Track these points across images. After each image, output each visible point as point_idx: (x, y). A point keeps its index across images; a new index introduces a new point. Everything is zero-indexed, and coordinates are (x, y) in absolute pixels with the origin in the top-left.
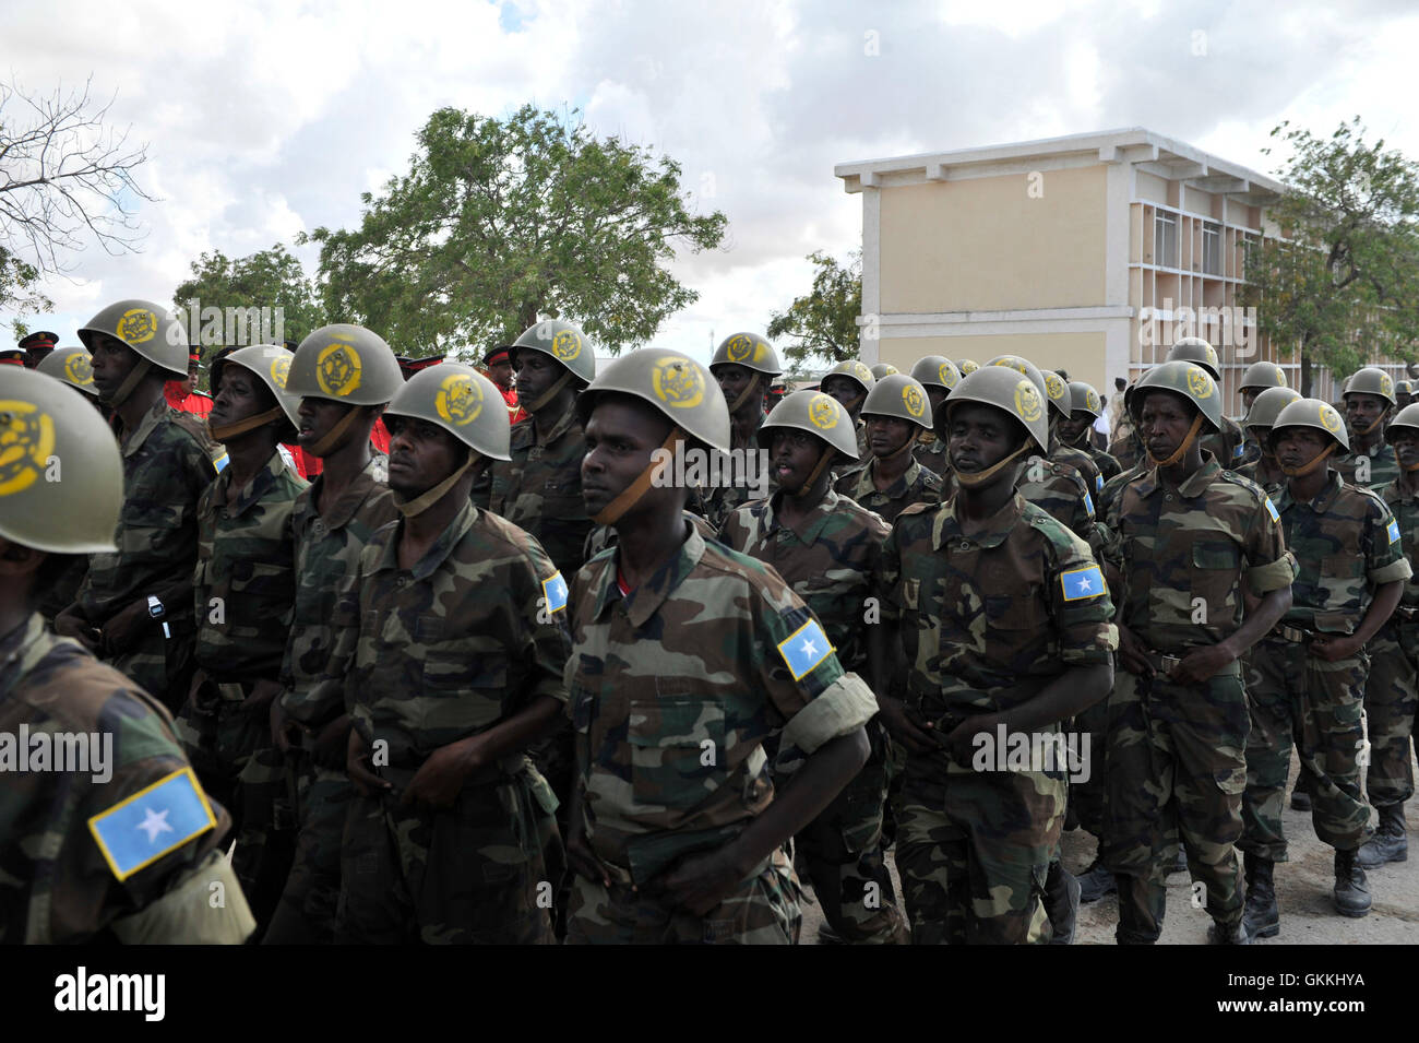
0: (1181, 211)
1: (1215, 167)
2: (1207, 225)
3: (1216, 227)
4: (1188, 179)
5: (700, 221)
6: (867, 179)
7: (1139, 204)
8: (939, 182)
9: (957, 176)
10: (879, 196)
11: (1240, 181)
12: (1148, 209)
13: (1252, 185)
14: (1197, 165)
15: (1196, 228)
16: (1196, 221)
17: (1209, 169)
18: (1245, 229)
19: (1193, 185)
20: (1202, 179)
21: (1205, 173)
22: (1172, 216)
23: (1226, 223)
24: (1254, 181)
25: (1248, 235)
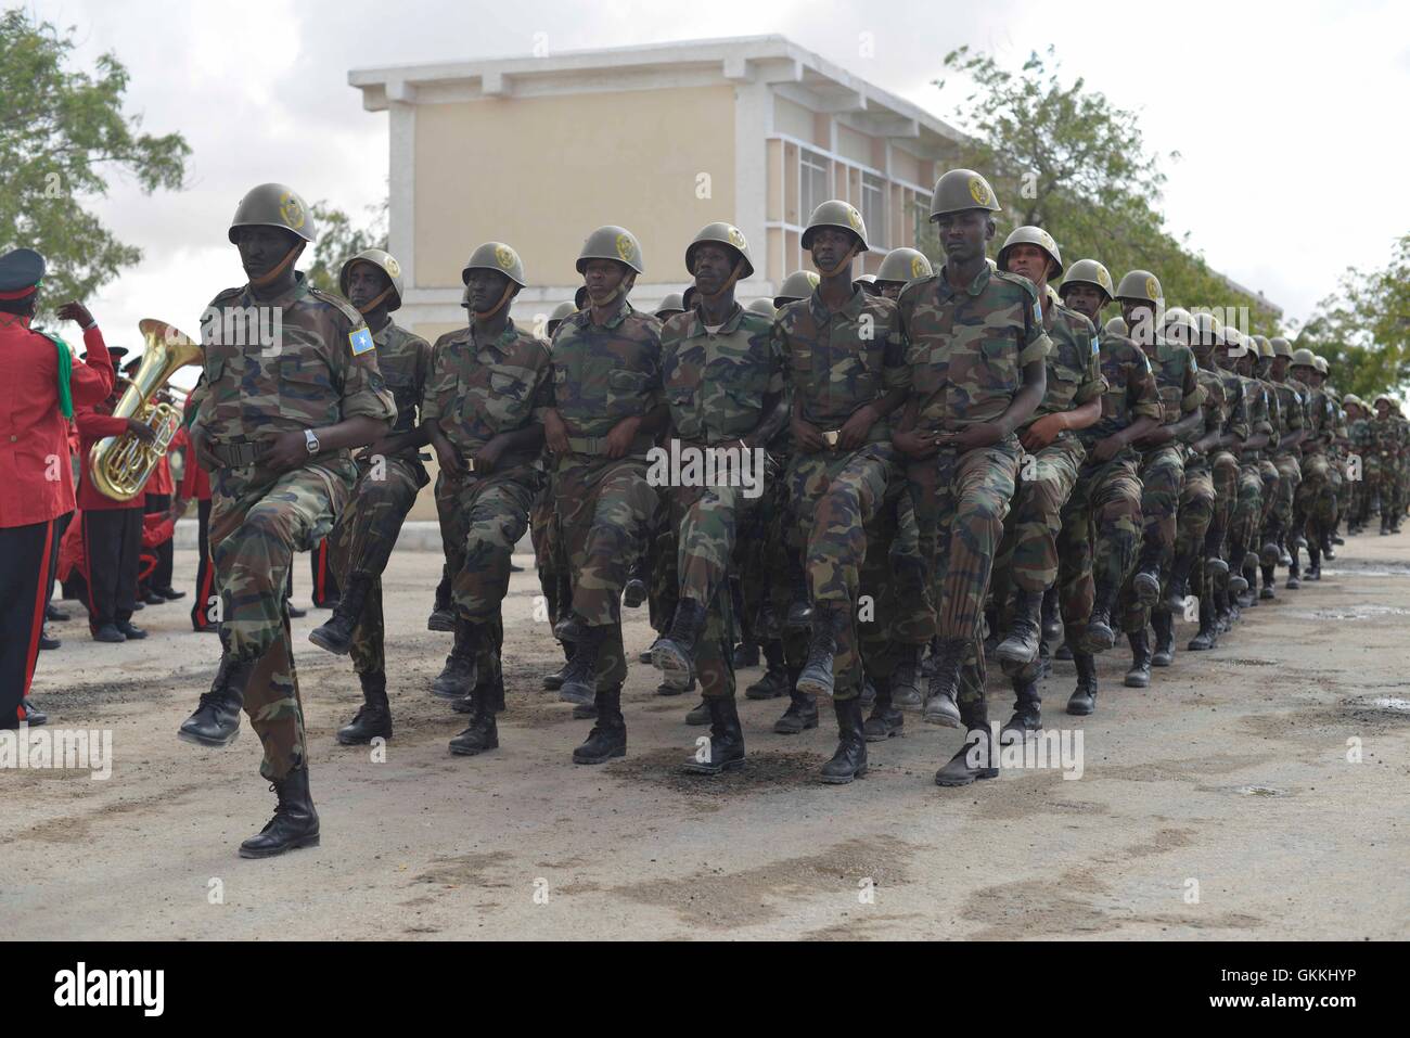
0: (833, 155)
1: (877, 98)
2: (867, 176)
3: (879, 182)
4: (843, 113)
5: (146, 142)
6: (395, 91)
7: (779, 140)
8: (501, 99)
9: (526, 92)
10: (412, 117)
11: (906, 121)
12: (790, 149)
13: (923, 128)
14: (852, 94)
15: (853, 181)
16: (853, 171)
17: (869, 101)
18: (916, 188)
19: (847, 122)
20: (858, 115)
21: (864, 105)
22: (823, 161)
23: (892, 178)
24: (925, 122)
25: (919, 195)
